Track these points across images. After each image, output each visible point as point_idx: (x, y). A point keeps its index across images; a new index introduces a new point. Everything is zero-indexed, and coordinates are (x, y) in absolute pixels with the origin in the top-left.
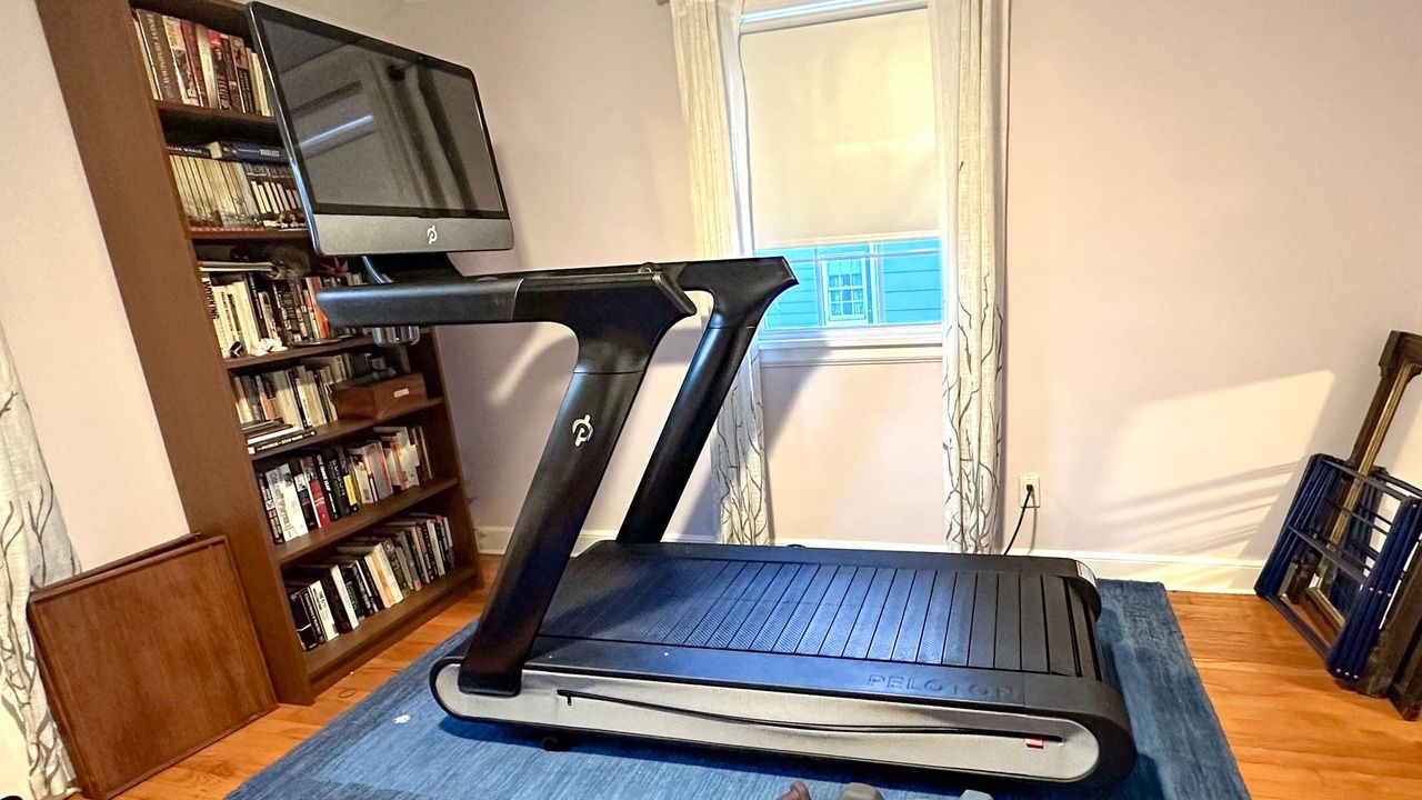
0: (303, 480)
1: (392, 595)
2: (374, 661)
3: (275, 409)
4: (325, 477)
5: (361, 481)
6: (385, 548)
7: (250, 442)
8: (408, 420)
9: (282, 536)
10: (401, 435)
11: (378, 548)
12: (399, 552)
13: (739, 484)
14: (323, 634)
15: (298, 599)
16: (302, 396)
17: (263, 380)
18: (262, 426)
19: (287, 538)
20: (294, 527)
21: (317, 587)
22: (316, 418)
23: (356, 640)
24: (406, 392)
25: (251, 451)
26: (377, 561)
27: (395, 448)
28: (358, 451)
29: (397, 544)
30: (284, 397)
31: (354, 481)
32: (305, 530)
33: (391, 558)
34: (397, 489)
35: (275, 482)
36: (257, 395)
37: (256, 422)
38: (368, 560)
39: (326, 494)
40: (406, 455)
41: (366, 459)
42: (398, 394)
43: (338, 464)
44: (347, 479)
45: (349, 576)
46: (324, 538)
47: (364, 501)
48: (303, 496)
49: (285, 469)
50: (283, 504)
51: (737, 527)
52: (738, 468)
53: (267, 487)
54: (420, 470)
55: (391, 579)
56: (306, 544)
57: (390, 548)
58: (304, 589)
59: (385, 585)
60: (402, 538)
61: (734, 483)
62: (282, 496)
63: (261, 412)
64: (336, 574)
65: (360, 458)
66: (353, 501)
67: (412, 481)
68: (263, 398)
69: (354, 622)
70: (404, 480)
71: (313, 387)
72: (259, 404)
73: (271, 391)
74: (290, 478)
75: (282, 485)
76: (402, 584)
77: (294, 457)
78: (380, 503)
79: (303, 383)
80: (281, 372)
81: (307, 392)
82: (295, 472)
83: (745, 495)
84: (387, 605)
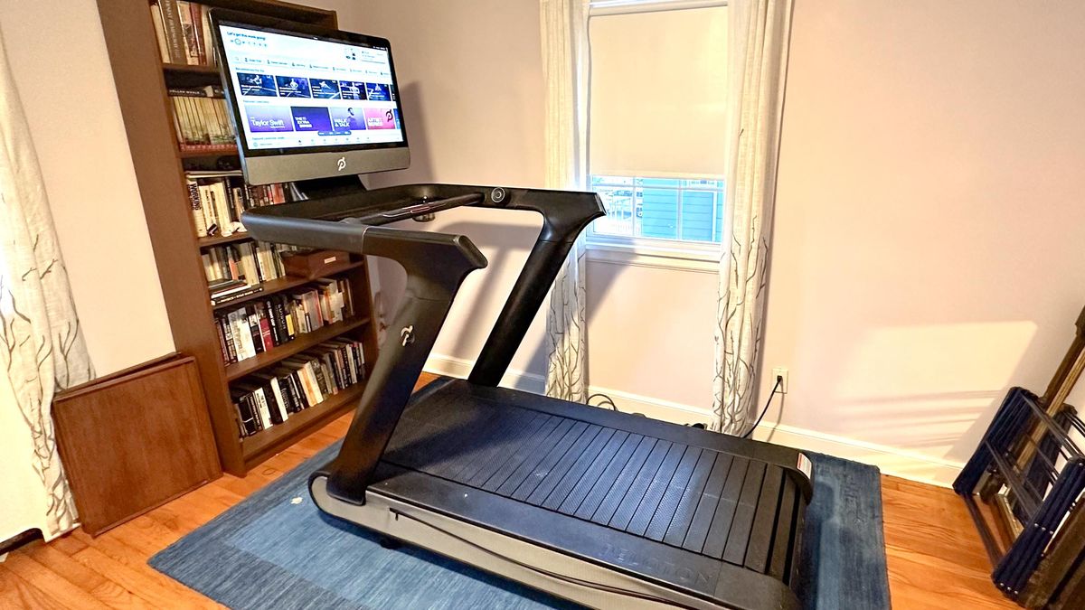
0: (255, 318)
1: (315, 397)
2: (294, 447)
3: (240, 269)
4: (272, 316)
5: (301, 317)
6: (313, 365)
7: (213, 296)
8: (338, 276)
9: (236, 358)
10: (333, 286)
11: (307, 366)
12: (323, 368)
13: (563, 345)
14: (261, 425)
15: (245, 401)
16: (260, 260)
17: (231, 249)
18: (227, 283)
19: (240, 359)
20: (246, 350)
21: (260, 392)
22: (269, 274)
23: (285, 431)
24: (333, 259)
25: (213, 303)
26: (307, 374)
27: (327, 295)
28: (300, 297)
29: (322, 362)
30: (247, 261)
31: (295, 319)
32: (253, 354)
33: (317, 372)
34: (326, 323)
35: (234, 320)
36: (227, 260)
37: (224, 280)
38: (300, 373)
39: (271, 328)
40: (335, 299)
41: (304, 303)
42: (326, 261)
43: (283, 307)
44: (288, 318)
45: (284, 385)
46: (267, 359)
47: (301, 331)
48: (254, 330)
49: (243, 311)
50: (239, 335)
51: (560, 377)
52: (563, 333)
53: (228, 323)
54: (345, 310)
55: (315, 387)
56: (253, 365)
57: (317, 365)
58: (251, 393)
59: (310, 391)
60: (327, 358)
61: (559, 345)
62: (239, 330)
63: (229, 271)
64: (275, 384)
65: (300, 302)
66: (291, 332)
67: (338, 317)
68: (231, 262)
69: (285, 416)
70: (332, 315)
71: (269, 253)
72: (228, 266)
73: (238, 257)
74: (245, 317)
75: (239, 323)
76: (323, 390)
77: (249, 305)
78: (313, 334)
79: (261, 251)
80: (246, 244)
81: (264, 257)
82: (251, 312)
83: (567, 354)
84: (311, 404)
